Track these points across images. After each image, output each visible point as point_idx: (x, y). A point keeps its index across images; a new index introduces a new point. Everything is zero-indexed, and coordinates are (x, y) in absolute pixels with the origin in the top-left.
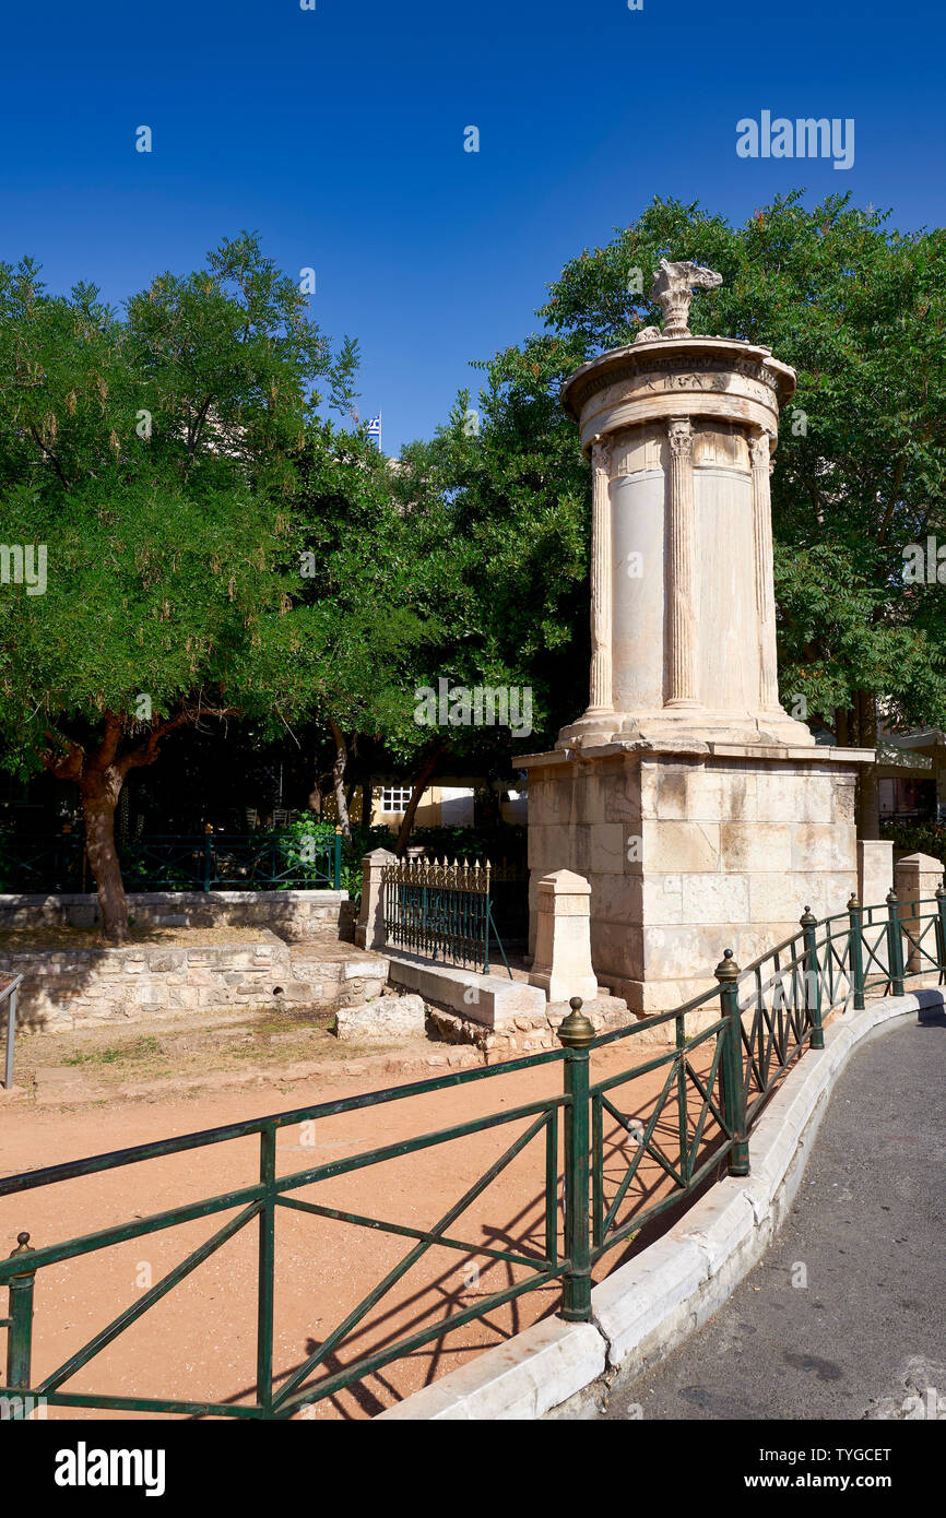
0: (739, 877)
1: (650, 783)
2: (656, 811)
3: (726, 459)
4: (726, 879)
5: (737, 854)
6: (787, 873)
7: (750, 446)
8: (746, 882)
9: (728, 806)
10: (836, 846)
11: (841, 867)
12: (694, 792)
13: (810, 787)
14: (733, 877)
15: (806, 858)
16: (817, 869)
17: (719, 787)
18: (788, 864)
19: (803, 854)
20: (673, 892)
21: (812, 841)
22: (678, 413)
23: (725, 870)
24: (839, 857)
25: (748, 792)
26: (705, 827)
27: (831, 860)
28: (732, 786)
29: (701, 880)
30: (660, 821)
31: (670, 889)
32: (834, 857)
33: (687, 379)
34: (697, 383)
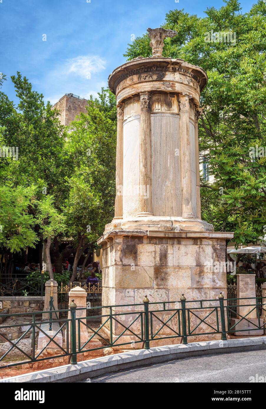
0: (163, 290)
1: (119, 249)
2: (121, 261)
3: (166, 108)
4: (157, 291)
5: (163, 280)
6: (188, 288)
7: (179, 102)
8: (167, 292)
9: (158, 259)
10: (215, 276)
11: (218, 286)
12: (141, 253)
13: (201, 250)
14: (160, 290)
15: (198, 282)
16: (204, 286)
17: (154, 250)
18: (189, 284)
19: (197, 280)
20: (130, 297)
21: (202, 274)
22: (143, 91)
23: (156, 287)
24: (217, 281)
25: (168, 253)
26: (147, 268)
27: (212, 283)
28: (161, 250)
29: (144, 292)
30: (124, 265)
31: (128, 295)
32: (214, 281)
33: (147, 76)
34: (151, 78)
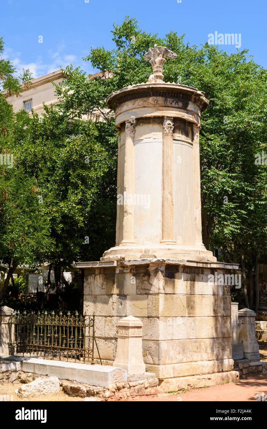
2: (164, 289)
4: (188, 320)
5: (193, 308)
6: (208, 316)
8: (195, 320)
9: (189, 288)
12: (178, 282)
14: (191, 318)
22: (168, 116)
23: (188, 315)
25: (196, 282)
26: (181, 297)
28: (190, 279)
29: (180, 320)
30: (166, 294)
31: (169, 324)
33: (173, 102)
34: (177, 104)
